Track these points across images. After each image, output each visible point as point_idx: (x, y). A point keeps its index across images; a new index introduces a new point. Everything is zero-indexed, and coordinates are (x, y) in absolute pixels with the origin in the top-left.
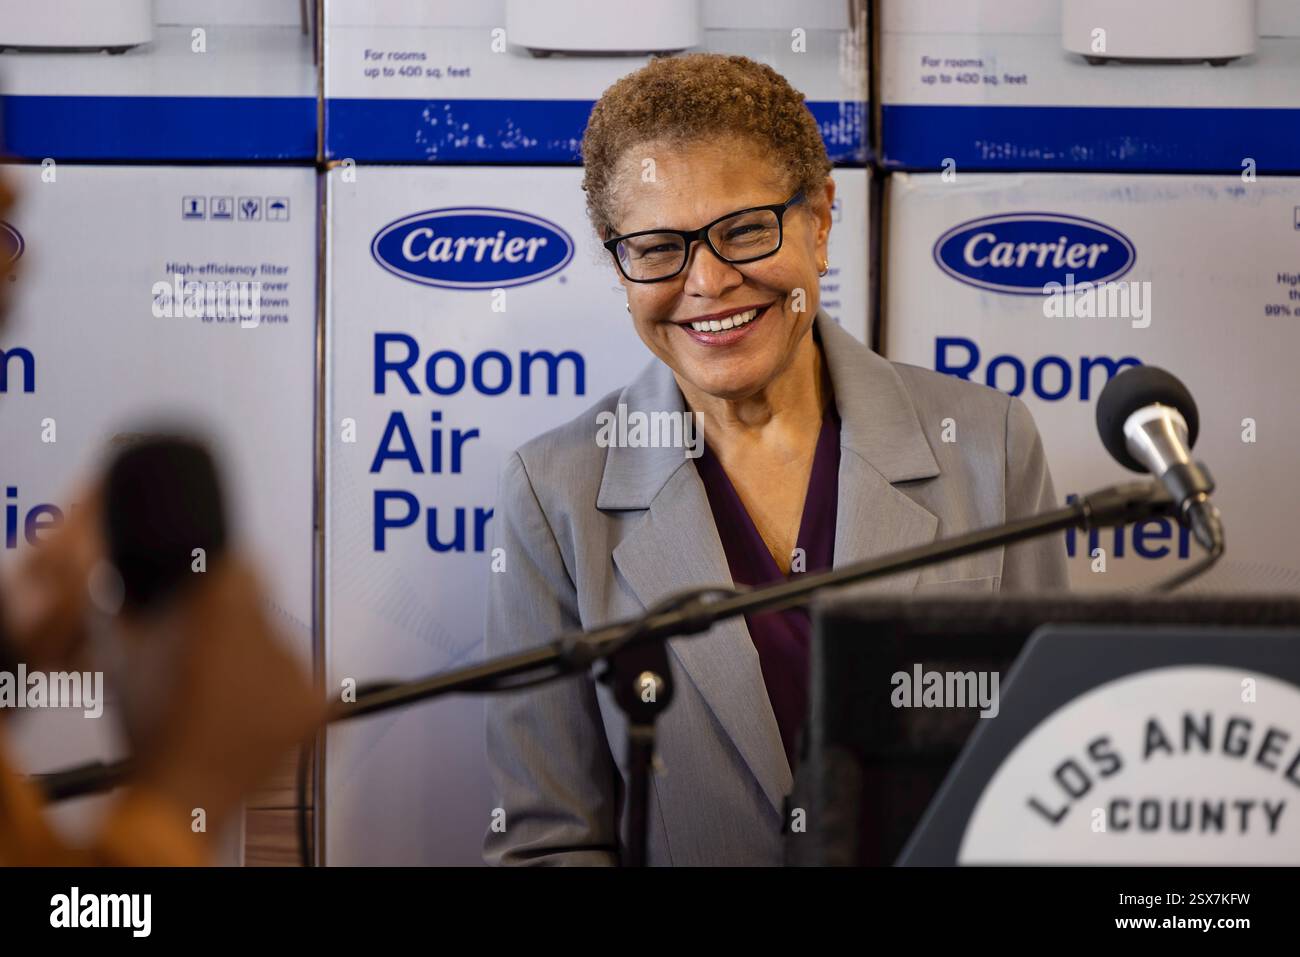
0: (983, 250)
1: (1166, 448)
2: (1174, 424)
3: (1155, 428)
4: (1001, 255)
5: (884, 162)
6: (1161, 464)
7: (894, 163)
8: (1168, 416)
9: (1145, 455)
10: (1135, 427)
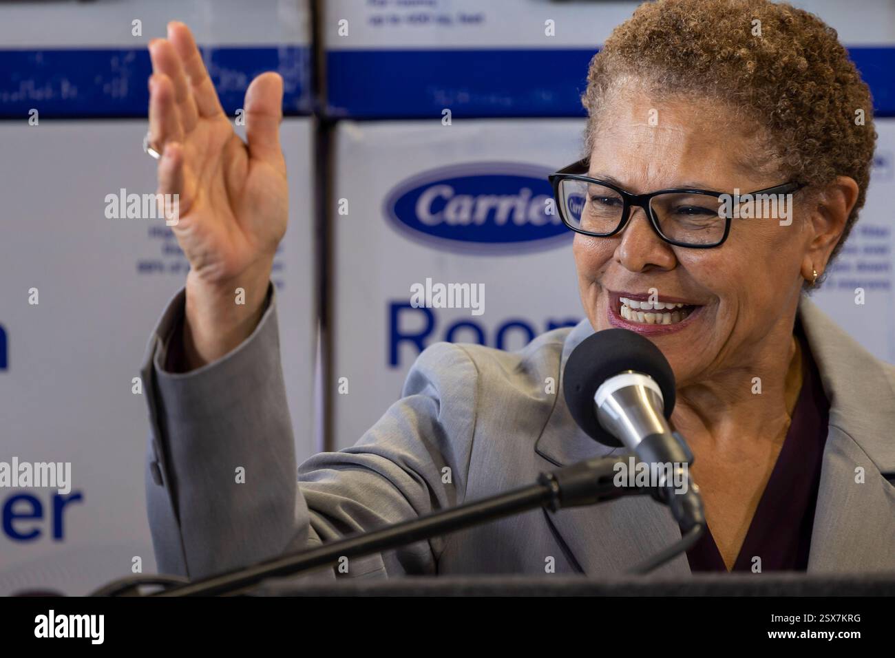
0: (438, 205)
1: (640, 418)
2: (648, 390)
3: (627, 396)
4: (459, 210)
5: (329, 111)
6: (635, 436)
7: (341, 111)
8: (641, 383)
9: (617, 425)
10: (606, 395)
